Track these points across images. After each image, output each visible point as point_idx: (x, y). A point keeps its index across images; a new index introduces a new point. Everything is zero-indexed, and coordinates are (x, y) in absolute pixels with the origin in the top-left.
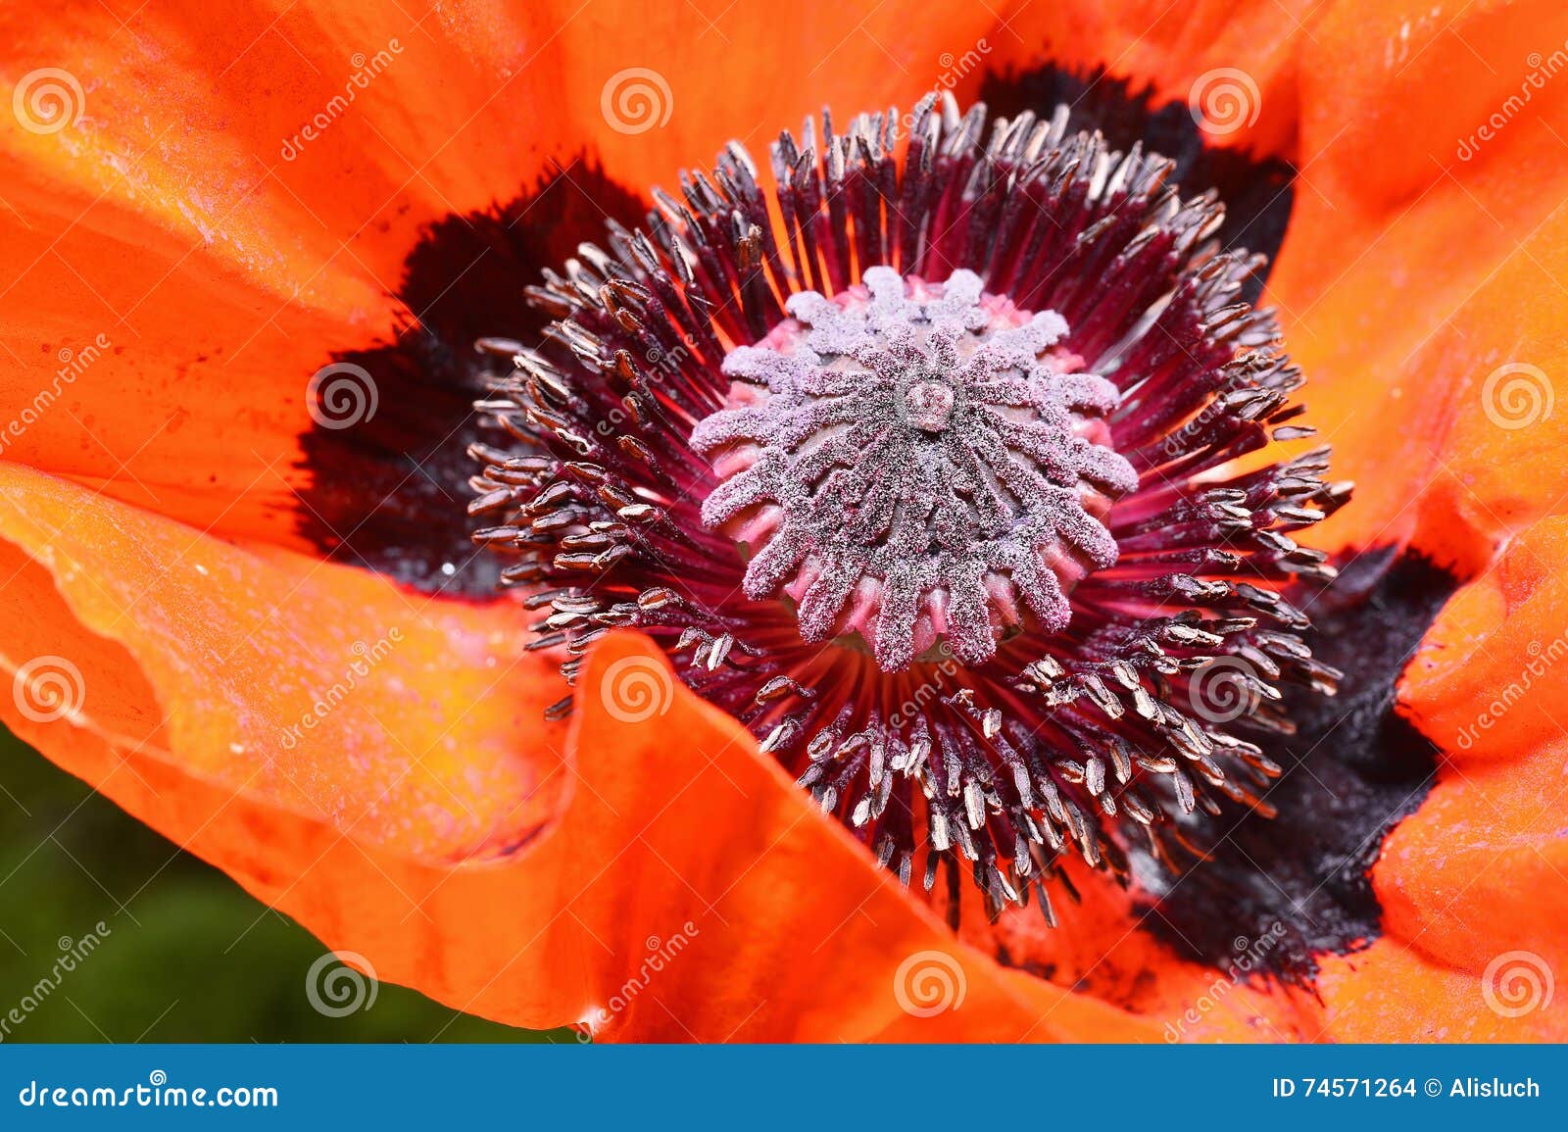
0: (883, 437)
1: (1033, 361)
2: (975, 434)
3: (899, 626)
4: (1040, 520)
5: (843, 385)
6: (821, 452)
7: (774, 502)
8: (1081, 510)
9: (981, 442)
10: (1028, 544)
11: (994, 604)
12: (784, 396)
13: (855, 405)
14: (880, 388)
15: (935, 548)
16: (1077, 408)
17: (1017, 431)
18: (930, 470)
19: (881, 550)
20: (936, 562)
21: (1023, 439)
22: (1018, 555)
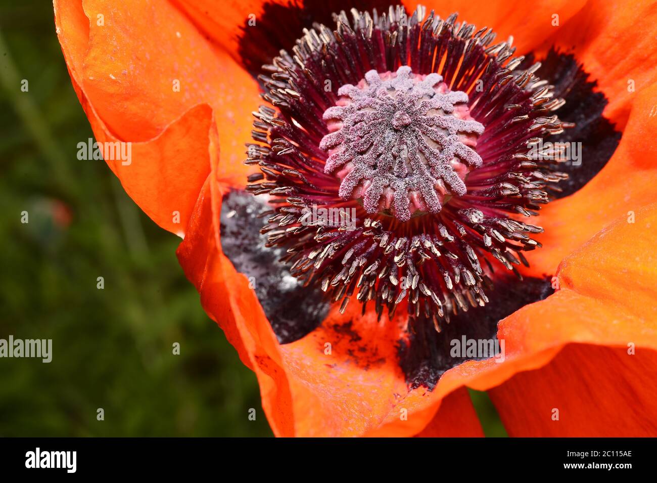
0: (380, 120)
1: (455, 132)
2: (409, 139)
3: (349, 183)
4: (415, 181)
5: (384, 98)
6: (362, 114)
7: (343, 121)
8: (432, 187)
9: (409, 142)
10: (406, 186)
11: (383, 198)
12: (371, 92)
13: (381, 105)
14: (392, 105)
15: (374, 167)
16: (457, 155)
17: (426, 147)
18: (387, 140)
19: (360, 156)
20: (373, 172)
21: (426, 151)
22: (400, 187)
